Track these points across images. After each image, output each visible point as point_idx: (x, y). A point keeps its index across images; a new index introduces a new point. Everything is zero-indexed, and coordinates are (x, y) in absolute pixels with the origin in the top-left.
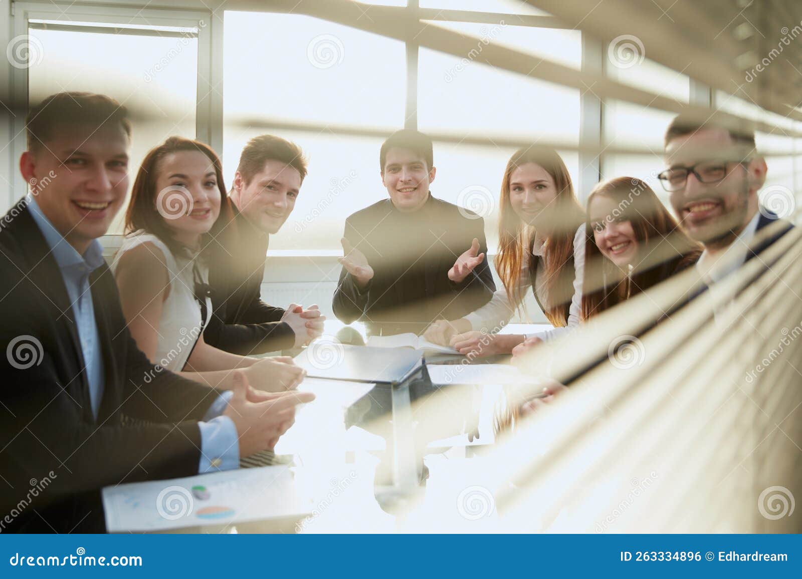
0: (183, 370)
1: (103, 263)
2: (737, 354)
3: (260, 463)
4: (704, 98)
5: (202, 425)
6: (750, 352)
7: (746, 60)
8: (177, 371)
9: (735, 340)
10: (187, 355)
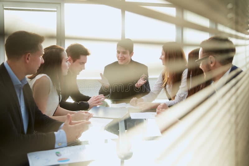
0: (53, 116)
1: (27, 83)
2: (229, 110)
3: (74, 145)
4: (214, 27)
5: (55, 133)
6: (233, 109)
7: (231, 15)
8: (51, 116)
9: (228, 105)
10: (54, 111)
